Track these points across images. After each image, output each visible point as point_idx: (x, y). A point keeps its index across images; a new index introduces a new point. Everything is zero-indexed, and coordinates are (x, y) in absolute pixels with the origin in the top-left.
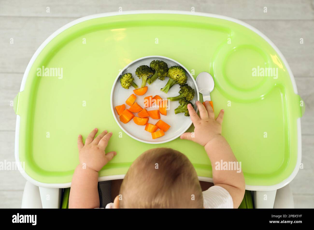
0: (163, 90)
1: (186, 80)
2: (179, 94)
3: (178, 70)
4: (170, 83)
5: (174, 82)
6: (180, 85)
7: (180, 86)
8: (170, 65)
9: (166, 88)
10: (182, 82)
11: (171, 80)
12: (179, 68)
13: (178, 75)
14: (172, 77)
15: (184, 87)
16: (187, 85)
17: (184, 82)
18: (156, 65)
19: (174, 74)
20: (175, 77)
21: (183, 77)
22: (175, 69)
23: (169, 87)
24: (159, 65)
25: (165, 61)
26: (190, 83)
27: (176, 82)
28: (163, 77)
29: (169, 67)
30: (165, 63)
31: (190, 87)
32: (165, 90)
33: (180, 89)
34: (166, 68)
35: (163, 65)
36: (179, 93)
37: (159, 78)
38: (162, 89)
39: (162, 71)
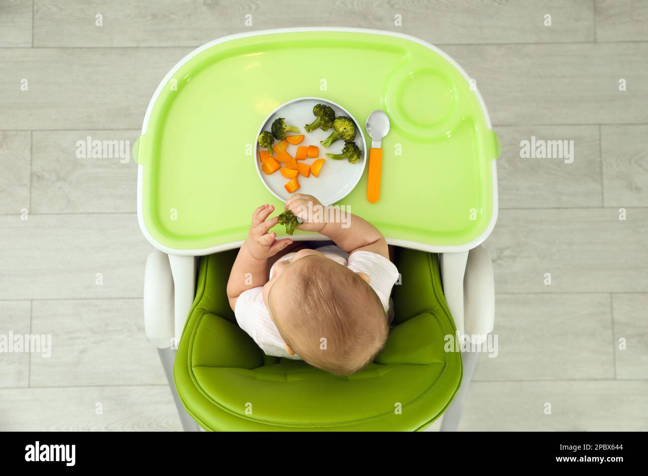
0: (323, 143)
1: (354, 137)
2: (342, 153)
3: (347, 123)
4: (334, 136)
5: (338, 137)
6: (345, 141)
7: (345, 143)
8: (338, 114)
9: (327, 142)
10: (348, 138)
11: (336, 133)
12: (348, 120)
13: (345, 129)
14: (337, 130)
15: (350, 146)
16: (354, 143)
17: (351, 138)
18: (320, 110)
19: (341, 126)
20: (341, 129)
21: (351, 133)
22: (343, 120)
23: (330, 141)
24: (324, 111)
25: (333, 108)
26: (358, 142)
27: (341, 136)
28: (326, 126)
29: (336, 117)
30: (332, 110)
31: (357, 147)
32: (325, 143)
33: (345, 147)
34: (332, 117)
35: (329, 112)
36: (343, 151)
37: (321, 127)
38: (322, 141)
39: (327, 118)
